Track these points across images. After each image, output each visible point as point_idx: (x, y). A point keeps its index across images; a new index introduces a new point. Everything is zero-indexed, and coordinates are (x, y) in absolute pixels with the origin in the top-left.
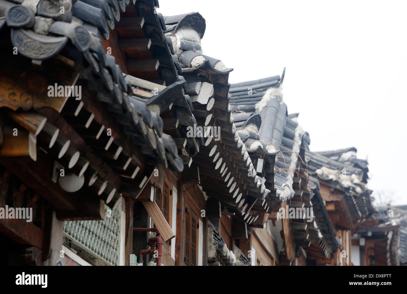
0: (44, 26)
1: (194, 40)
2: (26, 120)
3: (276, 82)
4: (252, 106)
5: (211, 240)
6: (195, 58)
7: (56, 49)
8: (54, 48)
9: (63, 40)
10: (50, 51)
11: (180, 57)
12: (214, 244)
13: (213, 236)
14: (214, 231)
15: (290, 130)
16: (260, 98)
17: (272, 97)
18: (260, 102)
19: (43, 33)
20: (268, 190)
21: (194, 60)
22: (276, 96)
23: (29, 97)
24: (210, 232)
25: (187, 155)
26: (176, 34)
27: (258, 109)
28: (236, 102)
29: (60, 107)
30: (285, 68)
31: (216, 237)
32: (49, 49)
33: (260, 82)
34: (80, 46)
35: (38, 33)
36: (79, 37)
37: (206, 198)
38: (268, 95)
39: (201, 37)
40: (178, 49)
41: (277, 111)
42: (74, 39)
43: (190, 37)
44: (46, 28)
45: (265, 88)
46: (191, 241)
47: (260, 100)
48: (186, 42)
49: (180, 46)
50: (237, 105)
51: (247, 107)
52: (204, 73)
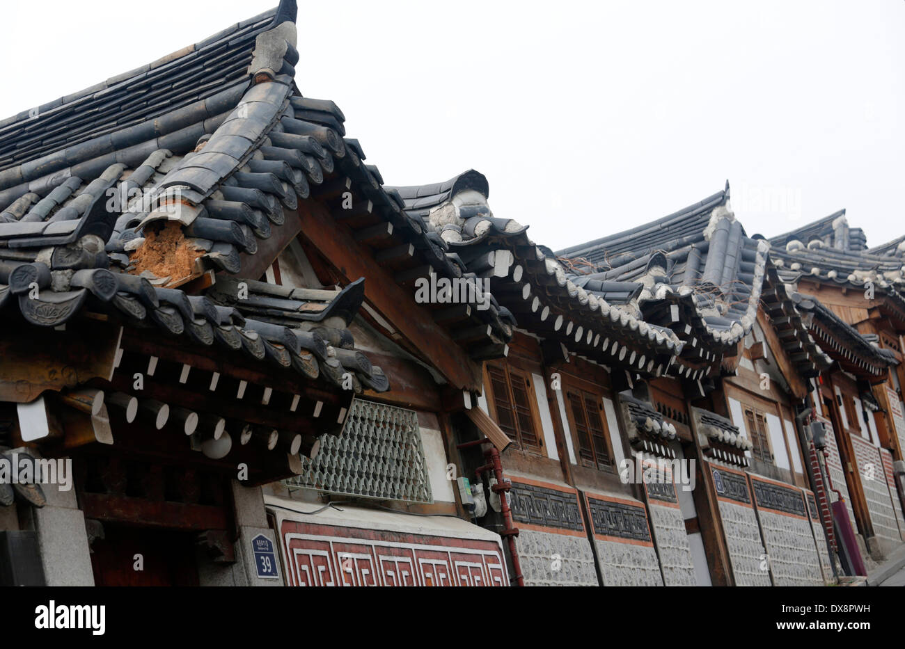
0: (62, 281)
1: (477, 203)
2: (77, 400)
3: (722, 199)
4: (700, 234)
5: (627, 418)
6: (478, 225)
7: (75, 306)
8: (72, 306)
9: (82, 292)
10: (68, 311)
11: (464, 228)
12: (633, 422)
13: (629, 412)
14: (629, 406)
15: (749, 252)
16: (706, 223)
17: (720, 218)
18: (707, 228)
19: (64, 289)
20: (684, 342)
21: (477, 227)
22: (724, 216)
23: (71, 371)
24: (625, 408)
25: (500, 342)
26: (453, 202)
27: (707, 236)
28: (681, 234)
29: (109, 374)
30: (727, 181)
31: (635, 411)
32: (66, 308)
33: (702, 204)
34: (103, 295)
35: (59, 291)
36: (99, 285)
37: (609, 370)
38: (715, 217)
39: (487, 196)
40: (458, 218)
41: (728, 233)
42: (93, 288)
43: (472, 201)
44: (66, 281)
45: (710, 210)
46: (590, 428)
47: (707, 225)
48: (466, 208)
49: (459, 215)
50: (682, 237)
51: (695, 237)
52: (495, 240)
